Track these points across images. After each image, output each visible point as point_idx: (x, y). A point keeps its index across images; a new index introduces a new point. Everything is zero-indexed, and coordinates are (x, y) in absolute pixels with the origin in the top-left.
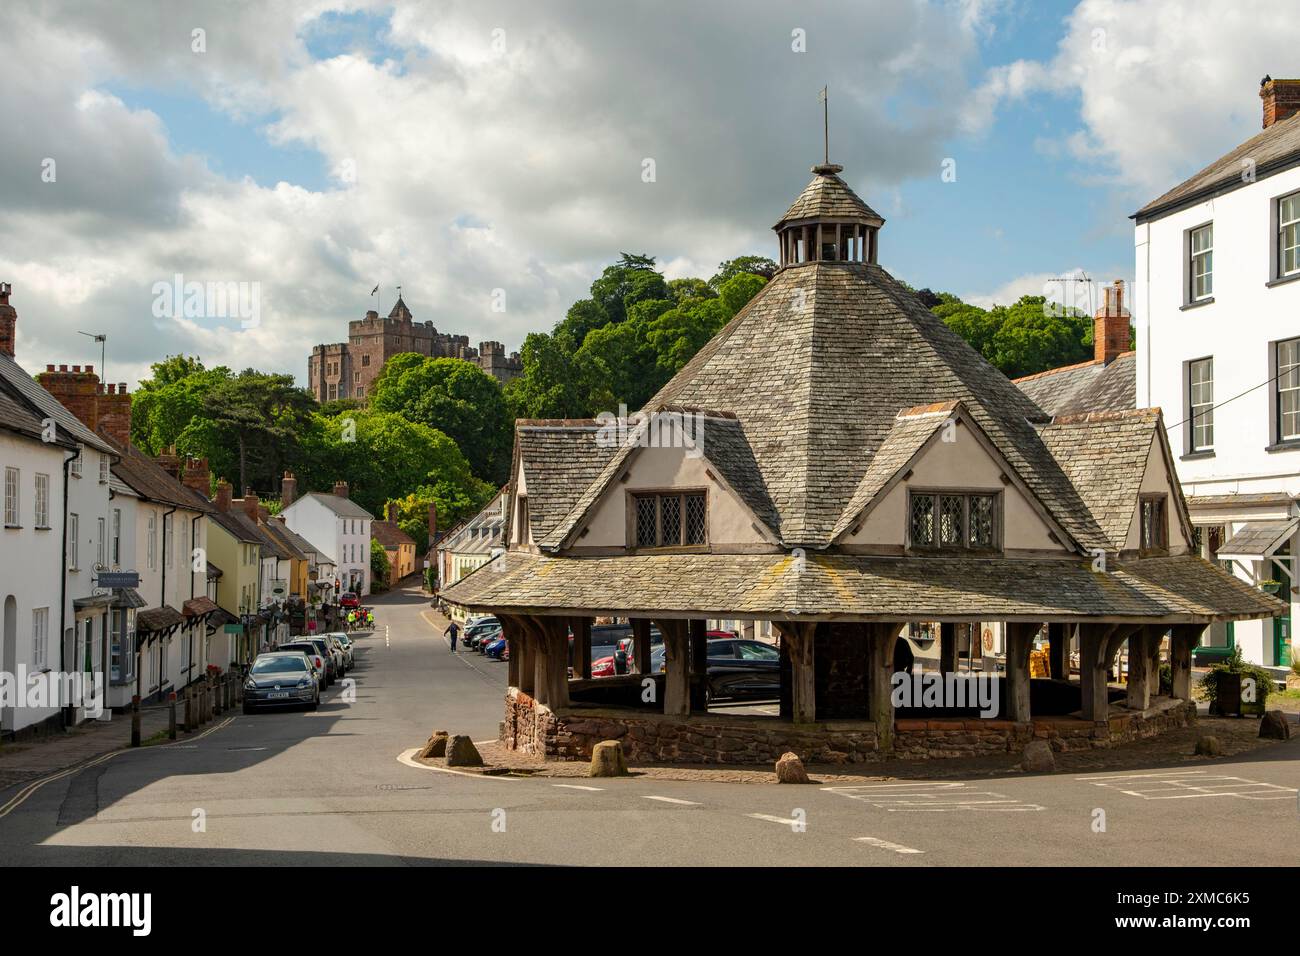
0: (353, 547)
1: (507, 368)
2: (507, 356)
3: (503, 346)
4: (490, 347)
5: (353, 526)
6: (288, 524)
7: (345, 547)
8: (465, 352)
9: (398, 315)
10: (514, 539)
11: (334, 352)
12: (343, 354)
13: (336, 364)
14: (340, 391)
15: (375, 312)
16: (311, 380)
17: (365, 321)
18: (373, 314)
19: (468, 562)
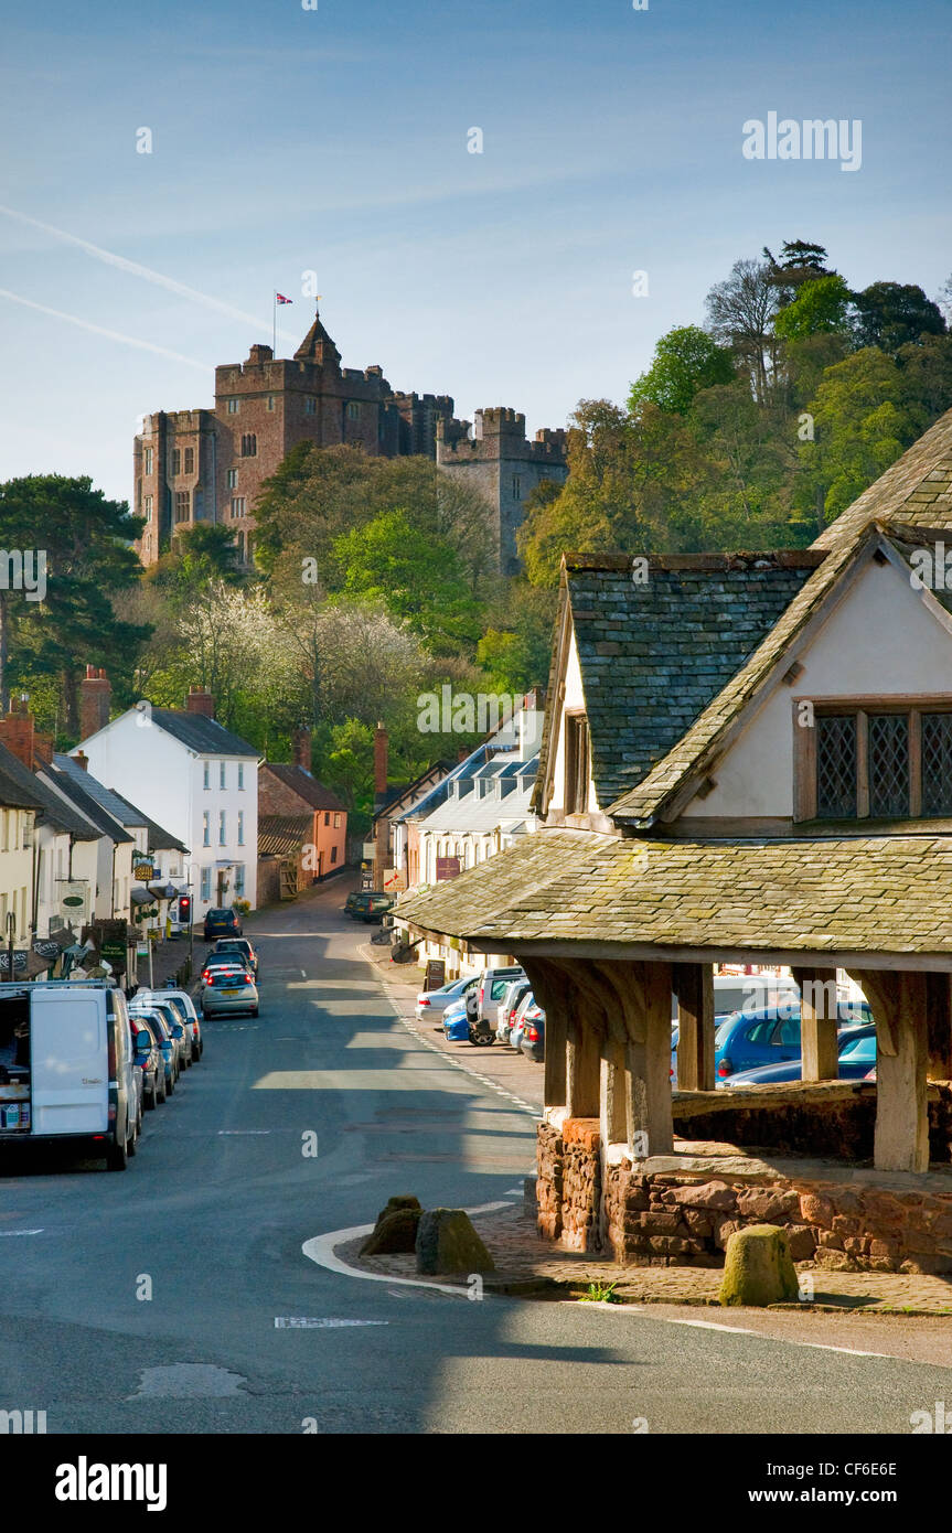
0: (222, 815)
1: (531, 462)
2: (531, 435)
3: (522, 417)
4: (497, 419)
5: (222, 774)
6: (92, 769)
7: (206, 815)
8: (447, 429)
9: (312, 353)
10: (558, 801)
11: (184, 426)
12: (203, 431)
13: (189, 452)
14: (197, 504)
15: (267, 348)
16: (139, 484)
17: (248, 365)
18: (262, 352)
19: (452, 846)
